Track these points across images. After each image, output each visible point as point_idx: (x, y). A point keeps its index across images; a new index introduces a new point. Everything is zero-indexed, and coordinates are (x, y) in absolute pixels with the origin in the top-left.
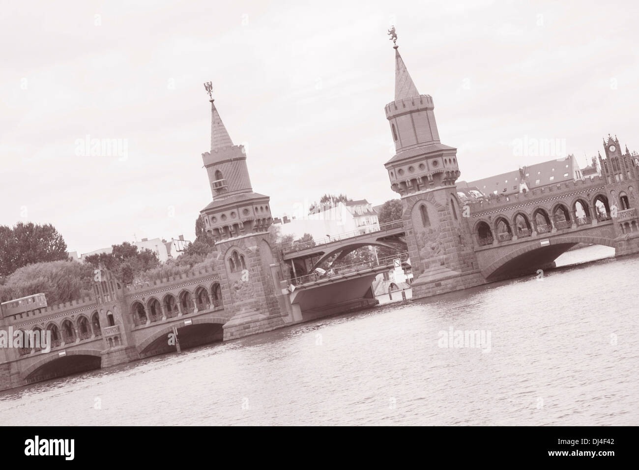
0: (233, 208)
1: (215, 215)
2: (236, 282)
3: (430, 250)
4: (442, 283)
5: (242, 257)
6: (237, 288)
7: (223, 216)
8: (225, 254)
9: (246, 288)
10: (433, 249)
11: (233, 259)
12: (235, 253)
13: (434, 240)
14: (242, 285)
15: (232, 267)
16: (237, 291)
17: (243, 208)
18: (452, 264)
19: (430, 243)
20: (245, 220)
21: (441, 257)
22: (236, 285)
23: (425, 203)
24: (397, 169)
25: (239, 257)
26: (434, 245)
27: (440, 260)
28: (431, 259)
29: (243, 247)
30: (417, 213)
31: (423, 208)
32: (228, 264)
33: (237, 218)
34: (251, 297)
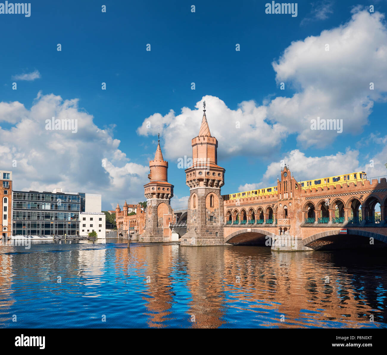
7: (147, 189)
12: (150, 206)
15: (150, 212)
17: (152, 187)
19: (194, 216)
20: (152, 192)
21: (196, 225)
30: (193, 199)
32: (148, 210)
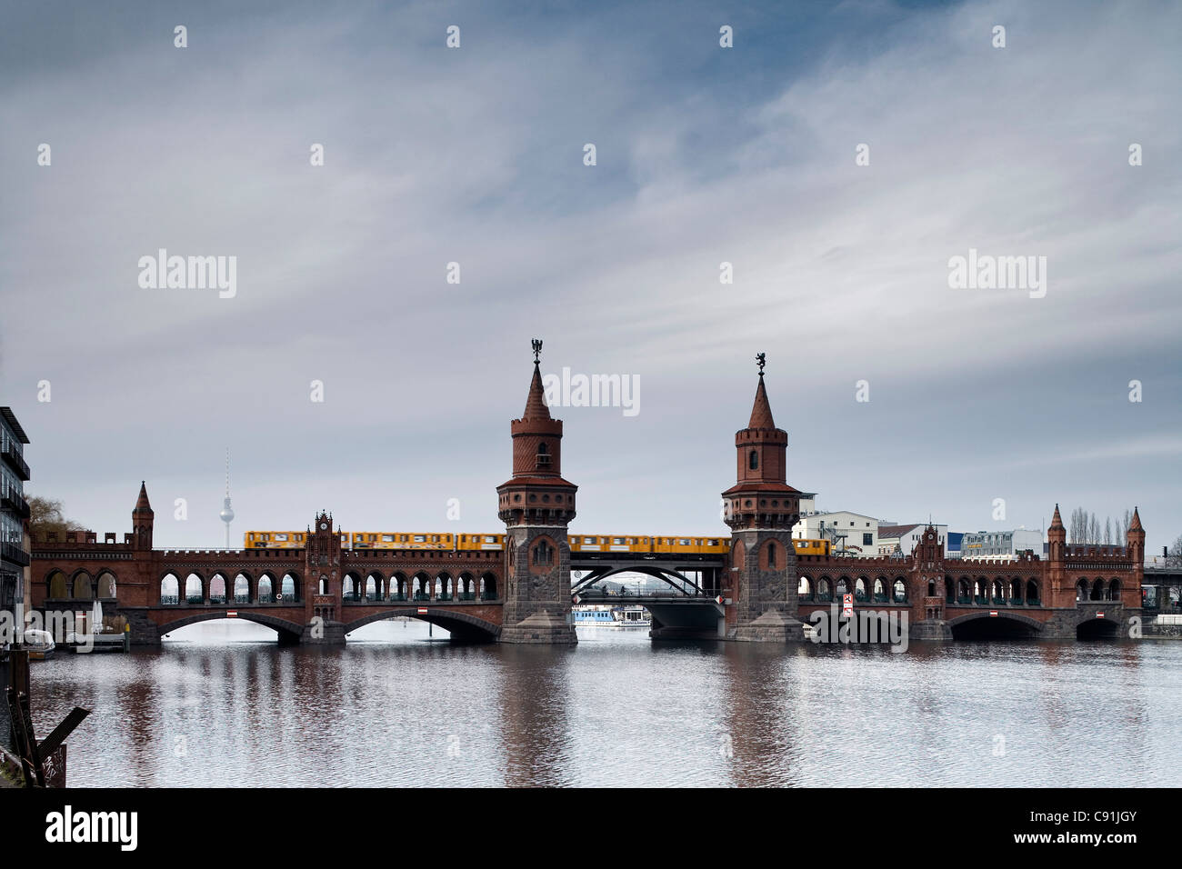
0: (562, 491)
1: (536, 494)
2: (537, 578)
3: (770, 593)
4: (793, 629)
5: (551, 550)
6: (536, 585)
7: (547, 497)
8: (532, 542)
9: (547, 587)
10: (773, 592)
11: (539, 550)
12: (544, 543)
13: (775, 583)
14: (544, 582)
15: (535, 558)
16: (537, 588)
18: (791, 612)
21: (781, 602)
22: (535, 581)
23: (776, 543)
24: (761, 499)
25: (547, 550)
26: (774, 588)
27: (779, 605)
28: (769, 602)
29: (556, 539)
30: (766, 551)
31: (772, 547)
32: (531, 554)
33: (563, 504)
34: (552, 599)
